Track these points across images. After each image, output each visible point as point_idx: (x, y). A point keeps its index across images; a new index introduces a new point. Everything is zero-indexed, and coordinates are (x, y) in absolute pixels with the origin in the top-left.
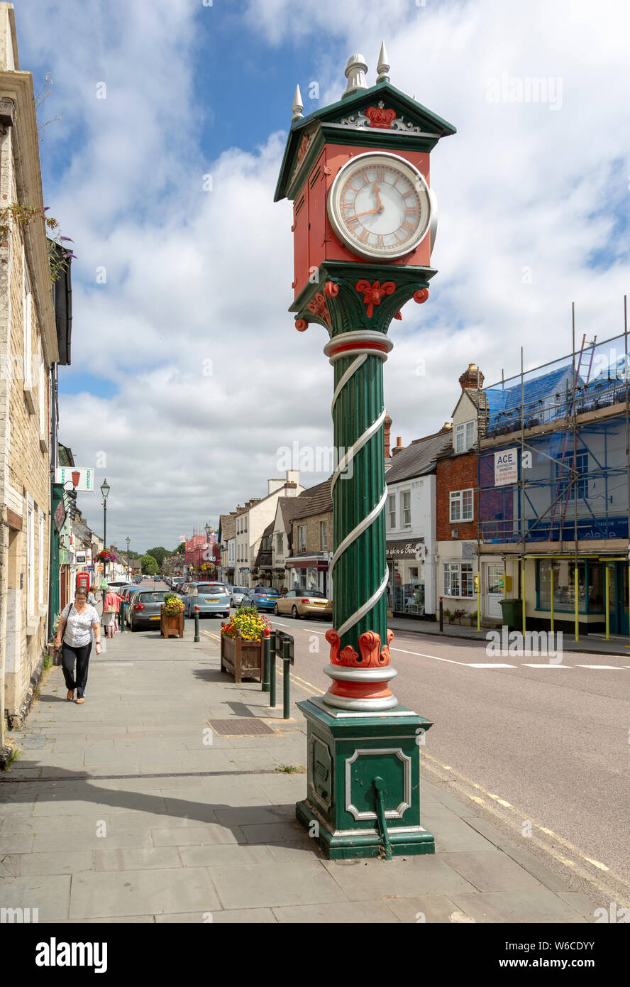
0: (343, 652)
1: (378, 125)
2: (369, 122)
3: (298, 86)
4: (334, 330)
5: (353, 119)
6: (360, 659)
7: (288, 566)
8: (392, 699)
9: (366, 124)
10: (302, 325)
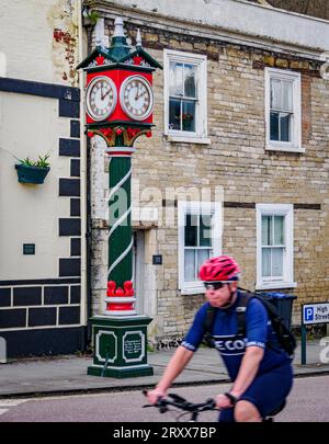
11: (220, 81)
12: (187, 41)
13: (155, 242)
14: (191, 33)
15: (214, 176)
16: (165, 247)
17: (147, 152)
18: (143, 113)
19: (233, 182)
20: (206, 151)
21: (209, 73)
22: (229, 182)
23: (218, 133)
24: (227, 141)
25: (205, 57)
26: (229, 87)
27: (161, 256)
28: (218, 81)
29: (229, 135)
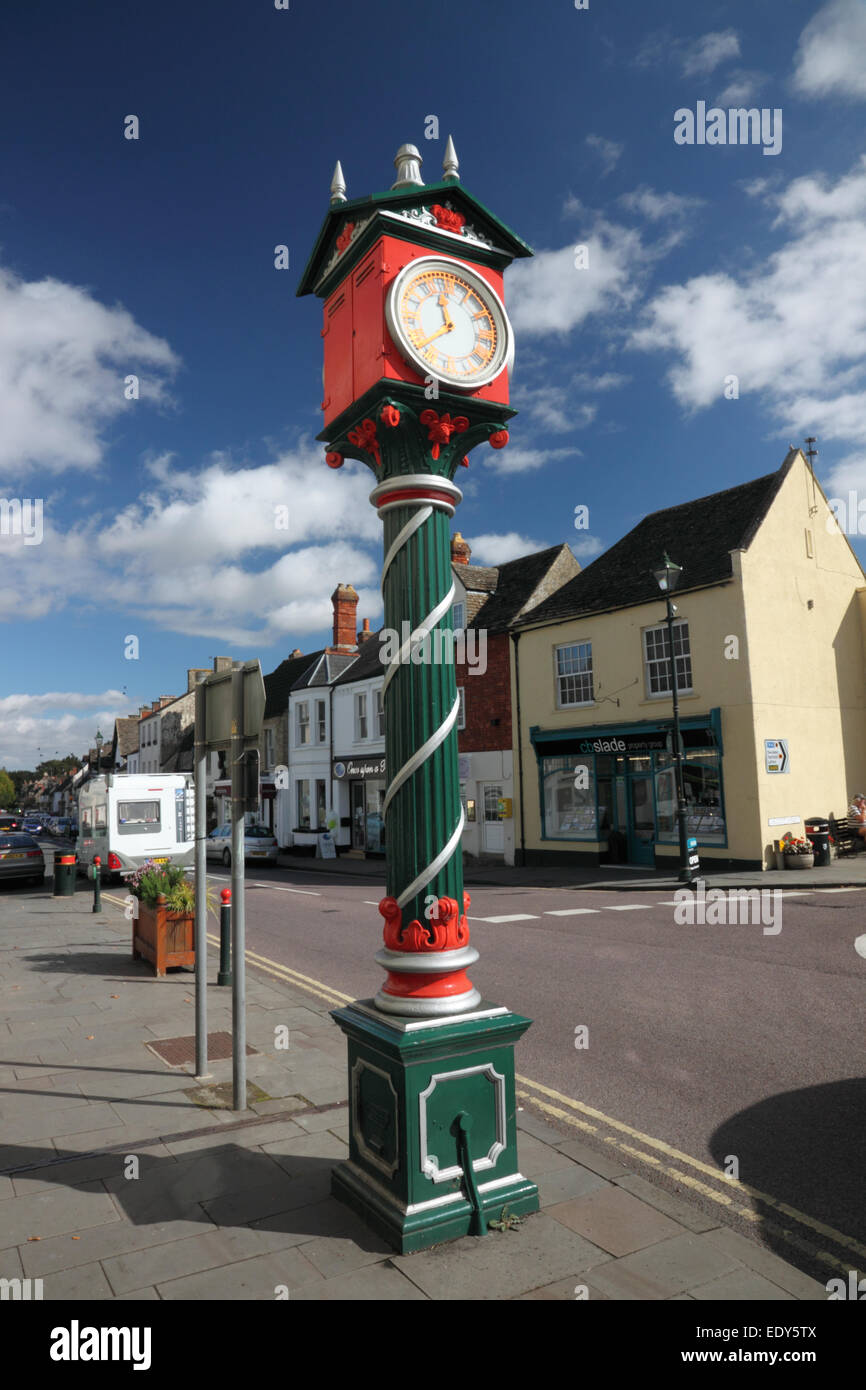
0: (407, 930)
1: (446, 227)
2: (436, 222)
3: (339, 163)
4: (386, 471)
5: (416, 213)
6: (432, 939)
7: (219, 791)
8: (468, 998)
9: (432, 223)
10: (336, 460)
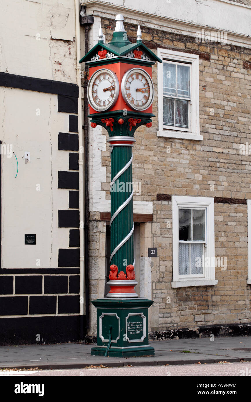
11: (212, 80)
12: (180, 40)
13: (150, 235)
14: (184, 33)
15: (207, 172)
16: (160, 240)
17: (143, 148)
18: (144, 104)
19: (225, 179)
20: (198, 147)
21: (201, 72)
22: (221, 178)
23: (210, 131)
24: (219, 138)
25: (197, 56)
26: (220, 86)
27: (156, 249)
28: (209, 80)
29: (221, 132)
